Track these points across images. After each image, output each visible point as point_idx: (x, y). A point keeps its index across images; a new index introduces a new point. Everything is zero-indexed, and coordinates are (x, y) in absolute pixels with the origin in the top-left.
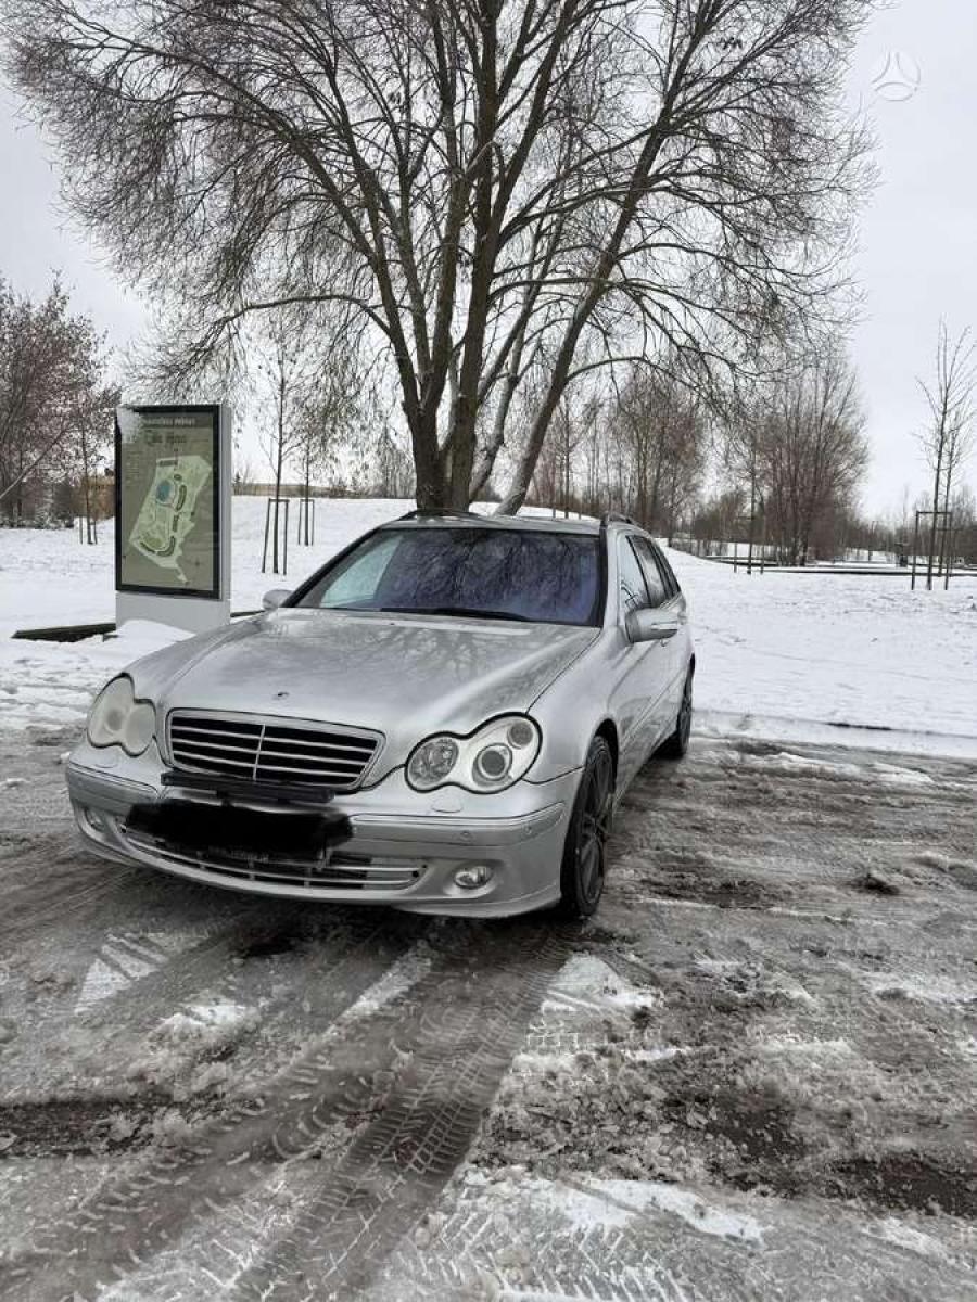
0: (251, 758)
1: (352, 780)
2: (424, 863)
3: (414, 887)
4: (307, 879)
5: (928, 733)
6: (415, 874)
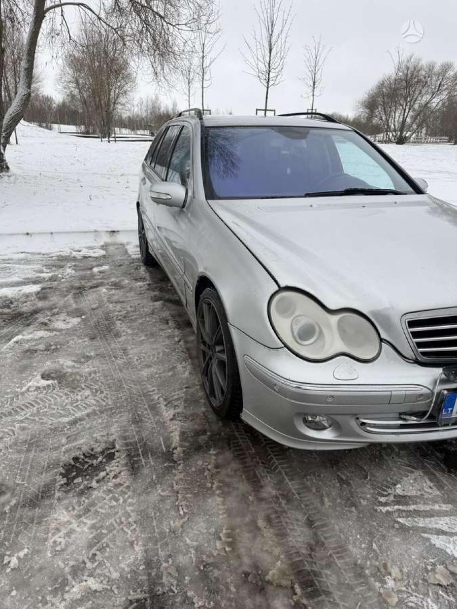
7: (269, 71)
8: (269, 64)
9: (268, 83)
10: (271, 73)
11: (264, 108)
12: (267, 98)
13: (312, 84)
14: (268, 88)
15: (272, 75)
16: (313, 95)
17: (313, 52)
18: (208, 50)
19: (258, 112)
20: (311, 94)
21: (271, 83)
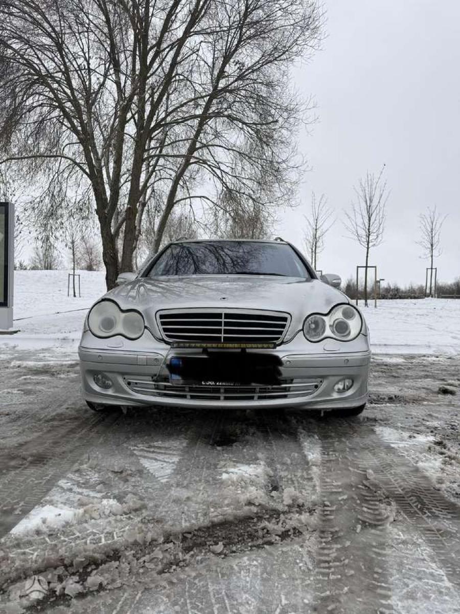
0: (219, 331)
1: (277, 339)
2: (321, 380)
3: (315, 394)
4: (256, 395)
5: (385, 345)
6: (316, 387)
7: (369, 235)
8: (369, 229)
9: (368, 245)
10: (370, 236)
11: (365, 265)
12: (367, 257)
13: (430, 246)
14: (368, 248)
15: (371, 238)
16: (432, 256)
17: (429, 220)
18: (321, 224)
19: (359, 269)
20: (430, 255)
21: (370, 244)
